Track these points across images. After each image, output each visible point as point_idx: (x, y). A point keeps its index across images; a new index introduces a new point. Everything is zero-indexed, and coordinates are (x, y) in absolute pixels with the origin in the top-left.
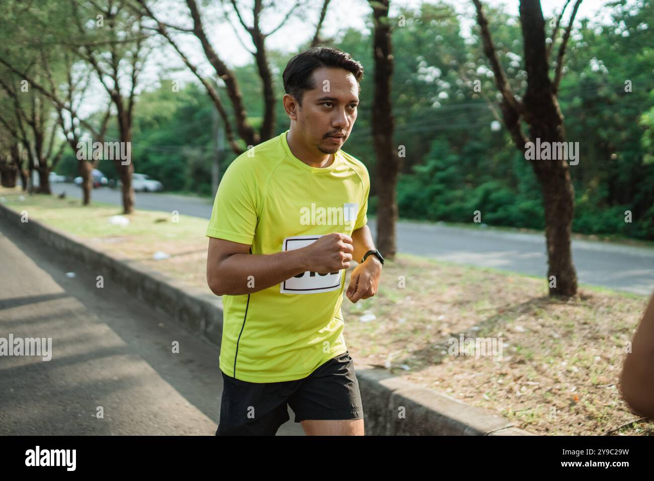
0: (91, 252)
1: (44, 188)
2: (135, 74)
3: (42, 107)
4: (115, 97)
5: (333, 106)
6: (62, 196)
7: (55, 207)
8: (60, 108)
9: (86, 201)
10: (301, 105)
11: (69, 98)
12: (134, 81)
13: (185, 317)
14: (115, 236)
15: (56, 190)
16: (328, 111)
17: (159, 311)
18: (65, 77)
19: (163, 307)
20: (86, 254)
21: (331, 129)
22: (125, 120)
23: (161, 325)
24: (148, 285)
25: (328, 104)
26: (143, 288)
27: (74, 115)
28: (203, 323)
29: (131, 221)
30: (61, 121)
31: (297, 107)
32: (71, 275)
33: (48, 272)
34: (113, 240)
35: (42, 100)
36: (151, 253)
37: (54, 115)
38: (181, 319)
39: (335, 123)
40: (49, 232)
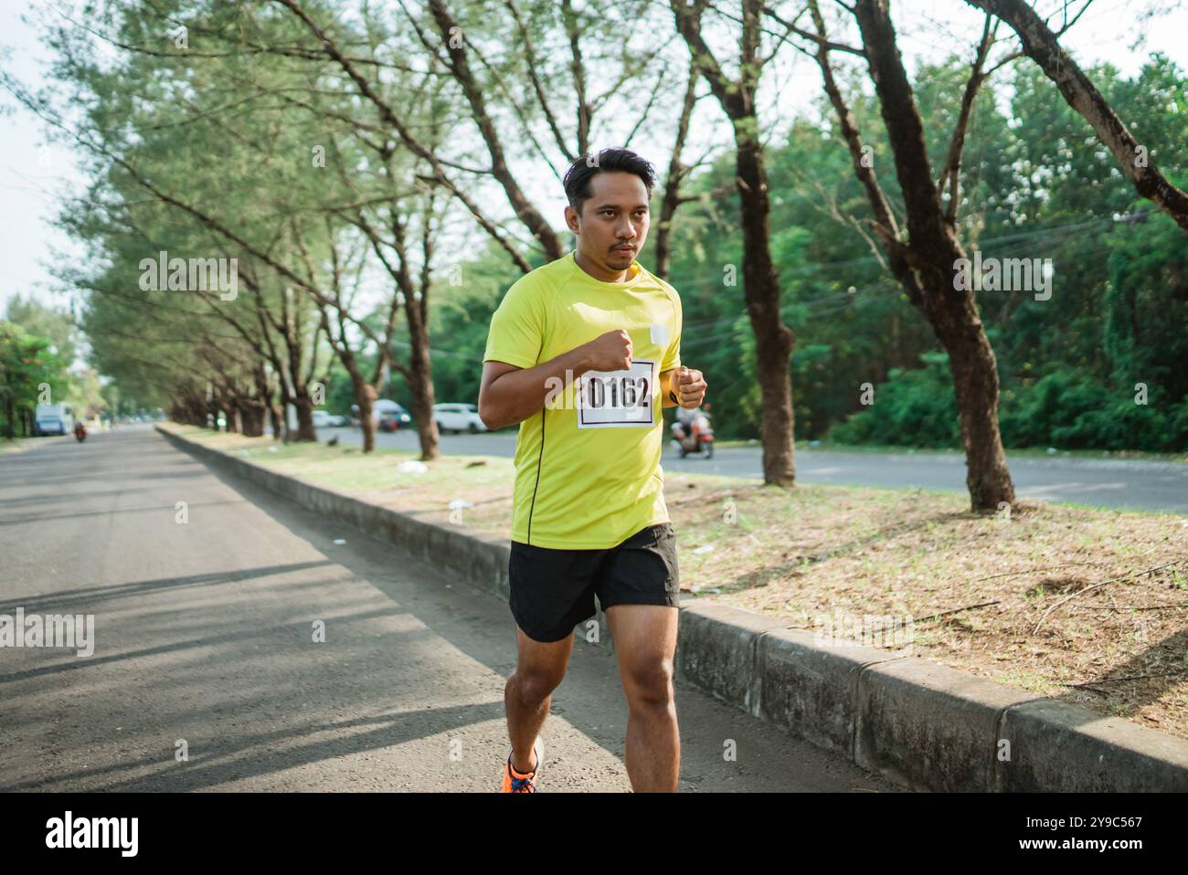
0: (365, 507)
1: (306, 433)
2: (430, 239)
3: (297, 302)
4: (401, 278)
5: (616, 214)
6: (333, 443)
7: (321, 458)
8: (321, 302)
9: (368, 447)
10: (581, 216)
11: (335, 285)
12: (428, 250)
13: (479, 573)
14: (401, 487)
15: (324, 436)
16: (611, 220)
17: (449, 571)
18: (329, 253)
19: (453, 567)
20: (358, 511)
21: (615, 241)
22: (417, 313)
23: (448, 586)
24: (435, 538)
25: (609, 213)
26: (430, 545)
27: (343, 315)
28: (498, 575)
29: (429, 468)
30: (324, 325)
31: (579, 220)
32: (340, 542)
33: (308, 540)
34: (398, 492)
35: (296, 291)
36: (447, 503)
37: (317, 314)
38: (475, 577)
39: (619, 234)
40: (310, 489)
